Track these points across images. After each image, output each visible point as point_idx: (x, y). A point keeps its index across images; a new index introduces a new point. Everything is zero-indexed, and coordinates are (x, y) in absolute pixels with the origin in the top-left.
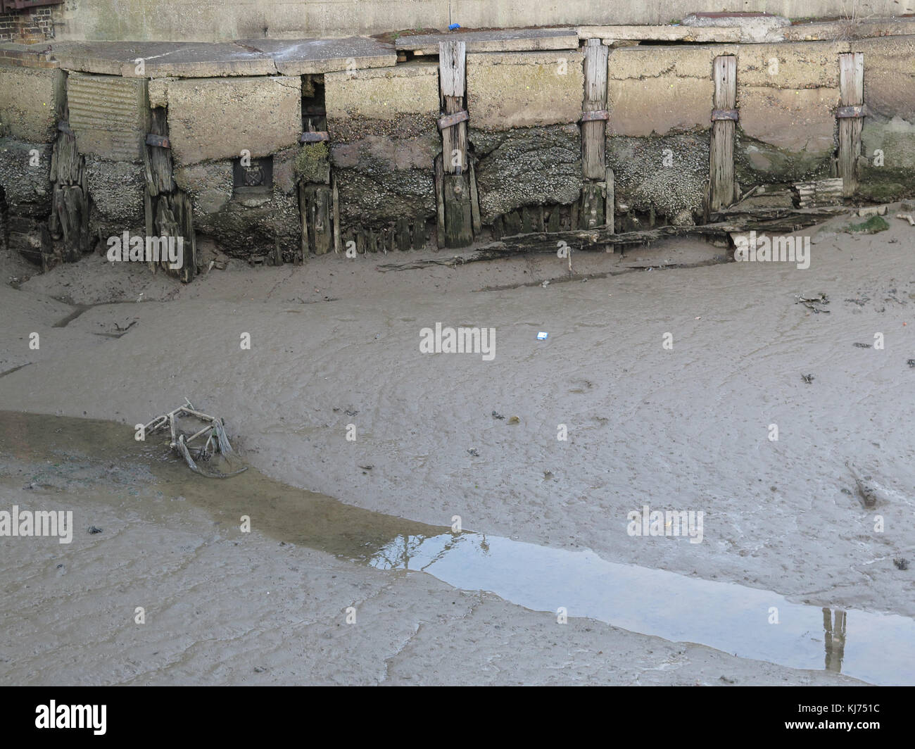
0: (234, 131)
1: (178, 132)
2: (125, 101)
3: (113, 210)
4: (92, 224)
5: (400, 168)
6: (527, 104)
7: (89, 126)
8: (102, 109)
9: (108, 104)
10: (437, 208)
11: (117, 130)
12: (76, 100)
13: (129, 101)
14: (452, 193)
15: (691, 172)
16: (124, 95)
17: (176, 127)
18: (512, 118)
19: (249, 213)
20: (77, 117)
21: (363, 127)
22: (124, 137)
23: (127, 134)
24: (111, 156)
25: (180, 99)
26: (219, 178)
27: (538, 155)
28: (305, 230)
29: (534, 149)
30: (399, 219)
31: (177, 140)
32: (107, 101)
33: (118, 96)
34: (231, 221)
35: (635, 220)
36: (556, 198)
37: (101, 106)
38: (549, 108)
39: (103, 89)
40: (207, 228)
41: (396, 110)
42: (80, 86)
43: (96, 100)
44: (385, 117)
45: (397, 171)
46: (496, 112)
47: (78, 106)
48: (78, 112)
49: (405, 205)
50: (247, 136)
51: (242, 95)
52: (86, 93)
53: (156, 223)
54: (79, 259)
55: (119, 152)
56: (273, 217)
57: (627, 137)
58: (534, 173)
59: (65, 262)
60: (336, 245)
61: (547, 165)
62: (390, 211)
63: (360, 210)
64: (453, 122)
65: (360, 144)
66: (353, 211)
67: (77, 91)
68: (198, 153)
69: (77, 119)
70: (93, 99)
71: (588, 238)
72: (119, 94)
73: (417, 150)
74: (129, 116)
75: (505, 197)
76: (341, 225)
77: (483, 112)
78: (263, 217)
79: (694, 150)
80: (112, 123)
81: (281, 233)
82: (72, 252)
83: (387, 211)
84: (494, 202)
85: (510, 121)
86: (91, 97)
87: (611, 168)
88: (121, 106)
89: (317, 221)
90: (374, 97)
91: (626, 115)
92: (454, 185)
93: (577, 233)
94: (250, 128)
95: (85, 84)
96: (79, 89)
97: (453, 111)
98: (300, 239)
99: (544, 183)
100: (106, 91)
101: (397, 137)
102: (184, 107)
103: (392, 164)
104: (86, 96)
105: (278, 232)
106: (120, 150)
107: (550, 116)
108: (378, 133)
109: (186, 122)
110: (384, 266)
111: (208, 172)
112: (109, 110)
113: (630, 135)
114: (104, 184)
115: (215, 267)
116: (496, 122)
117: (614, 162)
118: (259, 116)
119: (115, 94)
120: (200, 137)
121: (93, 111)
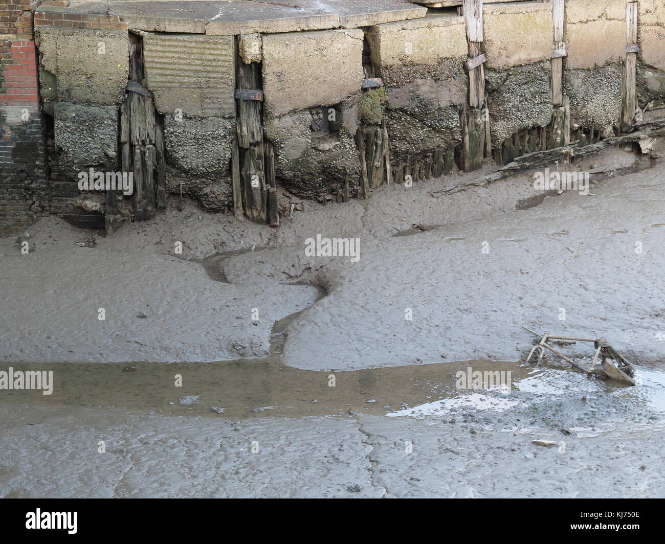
0: (315, 81)
1: (272, 85)
2: (219, 58)
3: (200, 165)
4: (169, 181)
5: (442, 106)
6: (522, 46)
7: (175, 85)
8: (191, 67)
9: (198, 62)
10: (463, 139)
11: (209, 87)
12: (156, 60)
13: (223, 58)
14: (473, 124)
15: (613, 94)
16: (218, 52)
17: (271, 80)
18: (514, 58)
19: (323, 157)
20: (158, 77)
21: (412, 71)
22: (217, 94)
23: (221, 90)
24: (199, 112)
25: (274, 54)
26: (302, 126)
27: (528, 88)
28: (365, 168)
29: (526, 83)
30: (437, 150)
31: (271, 93)
32: (198, 59)
33: (210, 54)
34: (310, 165)
35: (584, 135)
36: (539, 122)
37: (189, 64)
38: (535, 49)
39: (190, 47)
40: (288, 174)
41: (438, 56)
42: (161, 46)
43: (184, 59)
44: (430, 63)
45: (440, 109)
46: (504, 53)
47: (159, 66)
48: (160, 71)
49: (439, 138)
50: (326, 86)
51: (322, 48)
52: (169, 52)
53: (243, 173)
54: (153, 217)
55: (211, 108)
56: (343, 158)
57: (578, 69)
58: (526, 103)
59: (133, 221)
60: (388, 178)
61: (533, 95)
62: (430, 144)
63: (408, 145)
64: (476, 64)
65: (410, 87)
66: (402, 147)
67: (156, 51)
68: (288, 104)
69: (159, 78)
70: (179, 58)
71: (567, 152)
72: (212, 52)
73: (454, 90)
74: (223, 73)
75: (509, 124)
76: (391, 160)
77: (496, 54)
78: (335, 159)
79: (615, 77)
80: (203, 80)
81: (350, 172)
82: (145, 210)
83: (428, 144)
84: (503, 130)
85: (513, 60)
86: (176, 56)
87: (568, 95)
88: (214, 64)
89: (376, 157)
90: (421, 45)
91: (578, 52)
92: (475, 118)
93: (561, 150)
94: (328, 78)
95: (167, 43)
96: (159, 48)
97: (475, 55)
98: (361, 177)
99: (533, 111)
100: (194, 50)
101: (439, 79)
102: (278, 62)
103: (436, 104)
104: (169, 55)
105: (348, 171)
106: (212, 106)
107: (536, 56)
108: (423, 76)
109: (279, 75)
110: (438, 192)
111: (293, 121)
112: (199, 68)
113: (580, 68)
114: (190, 141)
115: (296, 209)
116: (504, 62)
117: (571, 90)
118: (335, 66)
119: (207, 52)
120: (289, 89)
121: (179, 70)
